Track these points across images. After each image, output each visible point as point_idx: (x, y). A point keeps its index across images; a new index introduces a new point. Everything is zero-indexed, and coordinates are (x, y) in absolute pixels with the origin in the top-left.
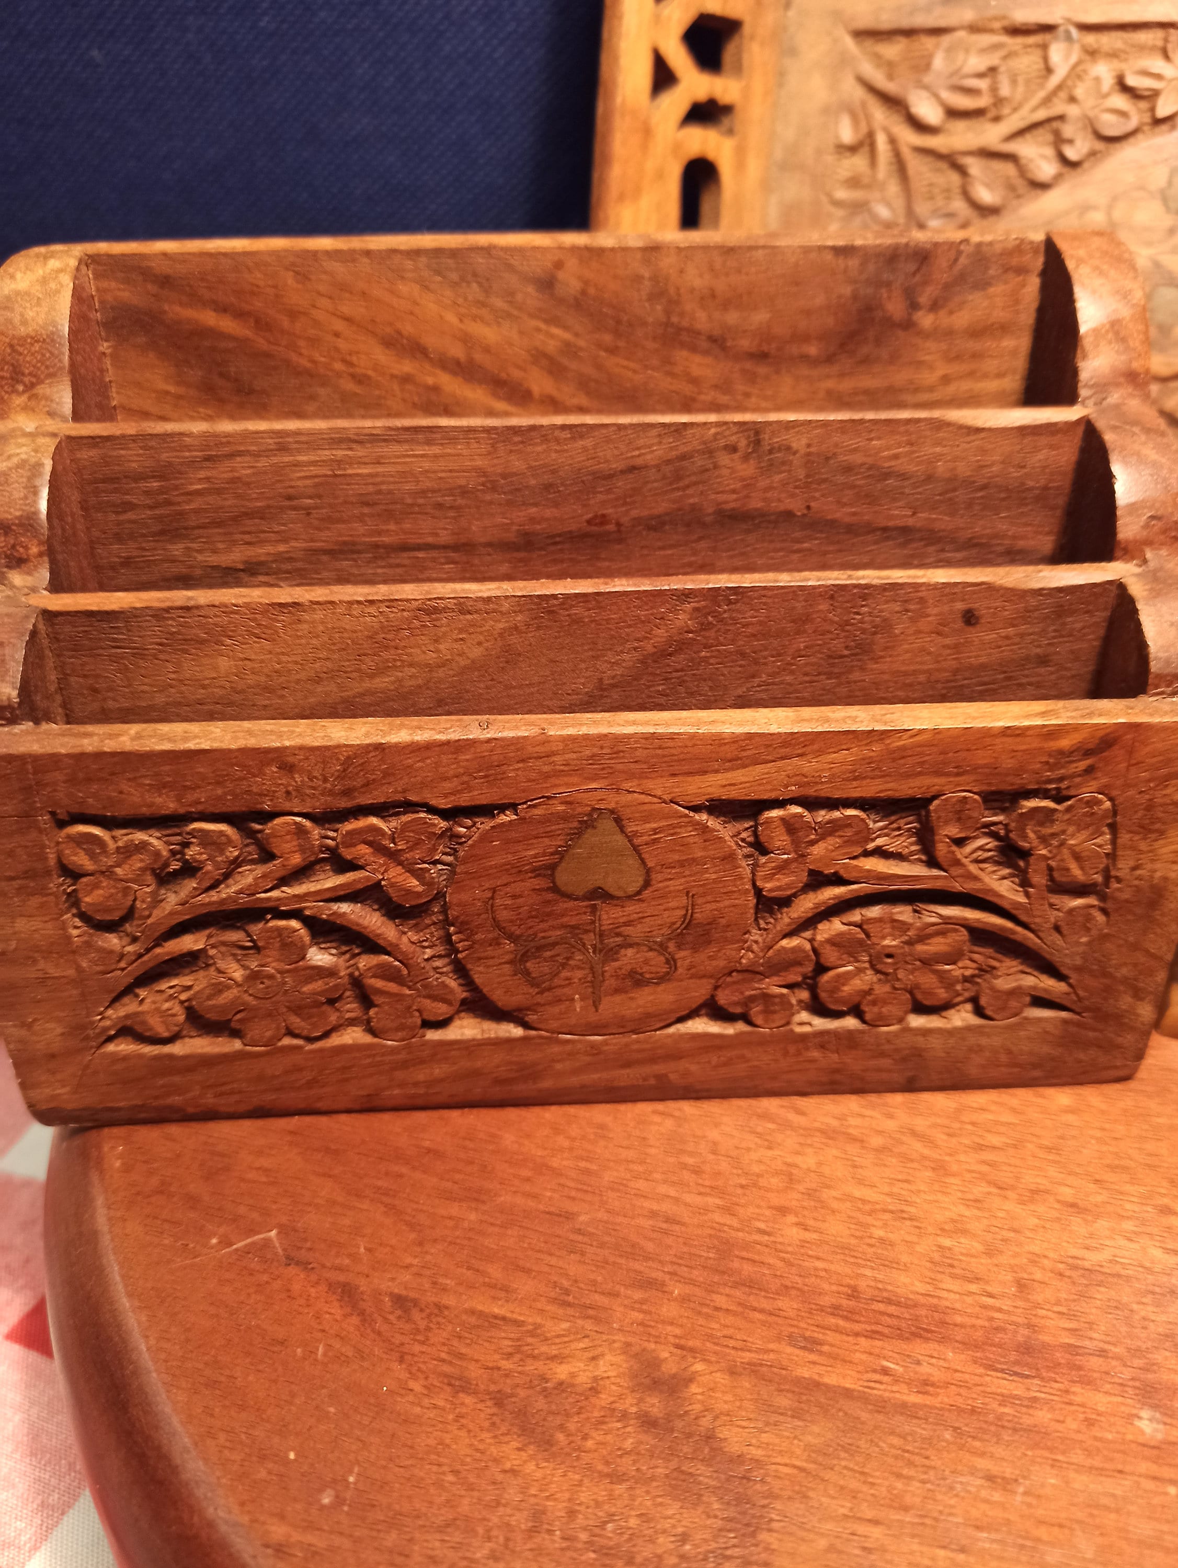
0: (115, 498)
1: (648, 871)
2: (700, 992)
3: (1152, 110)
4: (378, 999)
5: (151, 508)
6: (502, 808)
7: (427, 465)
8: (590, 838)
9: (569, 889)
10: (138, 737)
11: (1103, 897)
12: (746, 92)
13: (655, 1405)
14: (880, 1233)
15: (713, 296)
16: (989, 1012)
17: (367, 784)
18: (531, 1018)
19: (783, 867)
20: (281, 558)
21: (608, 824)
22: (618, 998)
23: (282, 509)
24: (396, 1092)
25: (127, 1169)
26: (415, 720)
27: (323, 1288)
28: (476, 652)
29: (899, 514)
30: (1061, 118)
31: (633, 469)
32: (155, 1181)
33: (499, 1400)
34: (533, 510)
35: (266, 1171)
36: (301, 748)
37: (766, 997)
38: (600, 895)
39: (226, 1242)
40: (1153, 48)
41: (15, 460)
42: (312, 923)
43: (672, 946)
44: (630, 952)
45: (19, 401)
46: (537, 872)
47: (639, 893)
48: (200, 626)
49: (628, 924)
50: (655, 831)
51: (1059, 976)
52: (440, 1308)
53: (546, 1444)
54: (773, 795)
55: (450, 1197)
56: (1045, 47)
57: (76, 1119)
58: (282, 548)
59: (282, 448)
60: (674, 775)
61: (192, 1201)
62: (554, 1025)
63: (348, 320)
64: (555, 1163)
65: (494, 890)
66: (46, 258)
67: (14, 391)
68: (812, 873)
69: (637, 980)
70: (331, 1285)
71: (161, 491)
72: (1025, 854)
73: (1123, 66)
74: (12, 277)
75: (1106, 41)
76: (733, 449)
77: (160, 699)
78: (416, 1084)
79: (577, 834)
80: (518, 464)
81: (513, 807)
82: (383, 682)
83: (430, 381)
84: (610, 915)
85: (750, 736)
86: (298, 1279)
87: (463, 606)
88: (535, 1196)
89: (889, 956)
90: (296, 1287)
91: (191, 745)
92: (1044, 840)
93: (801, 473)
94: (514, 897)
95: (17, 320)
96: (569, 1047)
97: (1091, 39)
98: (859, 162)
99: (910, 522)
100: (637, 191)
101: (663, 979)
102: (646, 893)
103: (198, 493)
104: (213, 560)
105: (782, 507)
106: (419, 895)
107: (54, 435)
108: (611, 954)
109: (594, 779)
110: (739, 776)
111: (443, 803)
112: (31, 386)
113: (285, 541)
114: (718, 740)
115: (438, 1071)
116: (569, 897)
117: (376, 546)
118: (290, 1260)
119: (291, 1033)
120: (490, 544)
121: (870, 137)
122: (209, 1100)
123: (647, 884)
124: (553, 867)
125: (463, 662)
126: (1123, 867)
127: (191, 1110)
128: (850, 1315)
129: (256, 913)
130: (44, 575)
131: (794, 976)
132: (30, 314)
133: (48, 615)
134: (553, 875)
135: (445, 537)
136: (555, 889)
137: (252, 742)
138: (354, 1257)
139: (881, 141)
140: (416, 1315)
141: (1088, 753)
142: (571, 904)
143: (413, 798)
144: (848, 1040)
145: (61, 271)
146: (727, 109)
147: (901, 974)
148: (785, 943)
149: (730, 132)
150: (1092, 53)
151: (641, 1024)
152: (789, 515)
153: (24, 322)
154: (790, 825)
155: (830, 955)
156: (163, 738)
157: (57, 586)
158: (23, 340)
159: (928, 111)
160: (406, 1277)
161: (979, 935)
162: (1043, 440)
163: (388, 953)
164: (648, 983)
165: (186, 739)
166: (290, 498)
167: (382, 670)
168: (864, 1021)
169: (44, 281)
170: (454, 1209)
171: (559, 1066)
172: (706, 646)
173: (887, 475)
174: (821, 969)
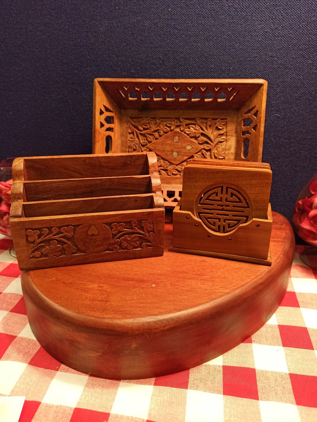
0: (30, 190)
1: (99, 232)
2: (107, 247)
3: (170, 129)
4: (66, 250)
5: (34, 191)
6: (80, 225)
7: (70, 184)
8: (91, 228)
9: (89, 234)
10: (36, 218)
11: (153, 232)
12: (115, 126)
13: (100, 288)
14: (128, 272)
15: (106, 162)
16: (143, 247)
17: (64, 223)
18: (86, 252)
19: (115, 230)
20: (52, 196)
21: (93, 226)
22: (96, 248)
23: (52, 190)
24: (69, 263)
25: (34, 274)
26: (70, 215)
27: (61, 283)
28: (77, 207)
29: (129, 188)
30: (159, 130)
31: (96, 184)
32: (38, 275)
33: (82, 290)
34: (84, 189)
35: (52, 273)
36: (56, 219)
37: (115, 247)
38: (93, 235)
39: (48, 280)
40: (170, 121)
41: (18, 186)
42: (57, 240)
43: (103, 241)
44: (98, 242)
45: (17, 178)
46: (85, 232)
47: (98, 234)
48: (43, 205)
49: (97, 238)
50: (99, 226)
51: (151, 243)
52: (75, 283)
53: (88, 293)
54: (113, 222)
55: (76, 273)
56: (156, 120)
57: (26, 270)
58: (52, 195)
59: (52, 183)
60: (100, 220)
61: (43, 277)
62: (89, 252)
63: (59, 166)
64: (89, 269)
65: (80, 235)
66: (19, 160)
67: (16, 177)
68: (118, 231)
69: (99, 246)
70: (62, 282)
71: (36, 189)
72: (143, 227)
73: (167, 123)
74: (15, 163)
75: (164, 120)
76: (108, 181)
77: (37, 214)
78: (71, 262)
79: (89, 228)
80: (81, 184)
81: (82, 225)
82: (66, 211)
83: (70, 173)
84: (94, 237)
85: (109, 215)
86: (58, 282)
87: (75, 201)
88: (87, 273)
89: (129, 241)
90: (57, 283)
91: (43, 219)
92: (145, 225)
93: (117, 184)
94: (83, 236)
95: (16, 168)
96: (91, 255)
97: (161, 119)
98: (132, 135)
99: (131, 189)
100: (99, 142)
101: (102, 245)
102: (99, 234)
103: (41, 189)
104: (42, 197)
105: (115, 188)
106: (71, 236)
107: (22, 183)
108: (95, 242)
109: (91, 220)
110: (108, 219)
111: (73, 225)
112: (18, 177)
113: (52, 194)
114: (105, 215)
115: (74, 260)
116: (90, 235)
117: (64, 194)
118: (56, 281)
119: (55, 256)
120: (78, 194)
121: (133, 131)
122: (44, 266)
123: (99, 233)
124: (87, 232)
125: (75, 208)
126: (155, 228)
127: (41, 267)
128: (123, 280)
129: (51, 240)
130: (22, 200)
131: (118, 244)
132: (18, 168)
133: (23, 205)
134: (87, 233)
135: (72, 193)
136: (87, 234)
137: (50, 218)
138: (65, 280)
139: (135, 132)
140: (72, 284)
141: (148, 215)
142: (90, 236)
143: (70, 224)
144: (126, 252)
145: (21, 162)
146: (113, 128)
147: (131, 243)
148: (117, 240)
149: (113, 131)
150: (162, 121)
151: (100, 252)
152: (116, 189)
153: (17, 169)
154: (115, 225)
155: (122, 241)
156: (39, 218)
157: (24, 201)
158: (17, 171)
159: (141, 128)
160: (71, 281)
161: (140, 237)
162: (145, 179)
163: (67, 244)
164: (100, 246)
165: (42, 218)
166: (53, 189)
167: (65, 210)
168: (128, 250)
169: (19, 163)
170: (77, 274)
171: (90, 258)
172: (105, 205)
173: (127, 184)
174: (121, 243)
